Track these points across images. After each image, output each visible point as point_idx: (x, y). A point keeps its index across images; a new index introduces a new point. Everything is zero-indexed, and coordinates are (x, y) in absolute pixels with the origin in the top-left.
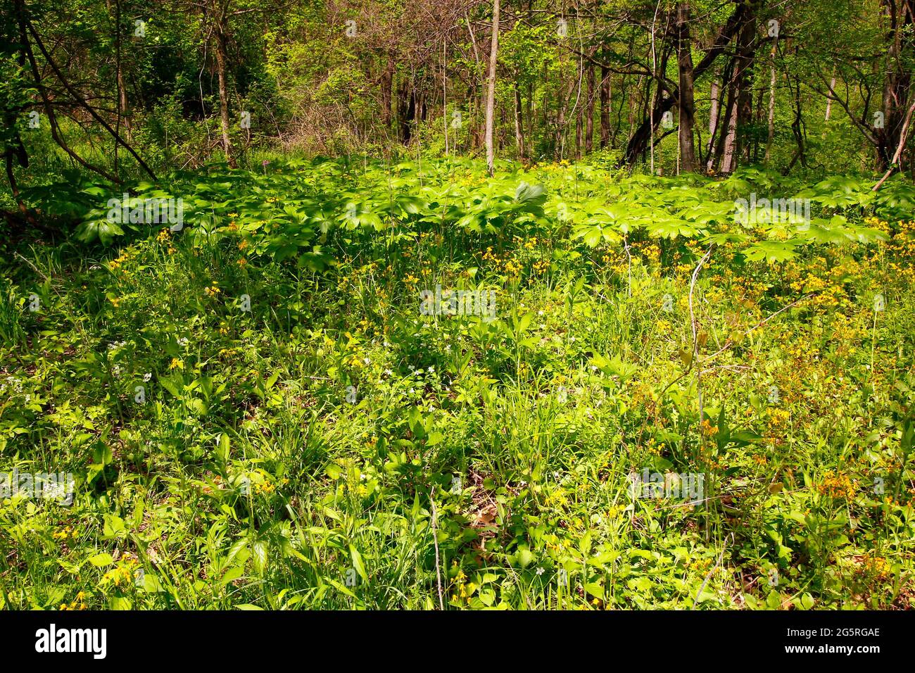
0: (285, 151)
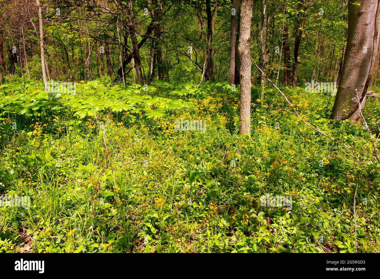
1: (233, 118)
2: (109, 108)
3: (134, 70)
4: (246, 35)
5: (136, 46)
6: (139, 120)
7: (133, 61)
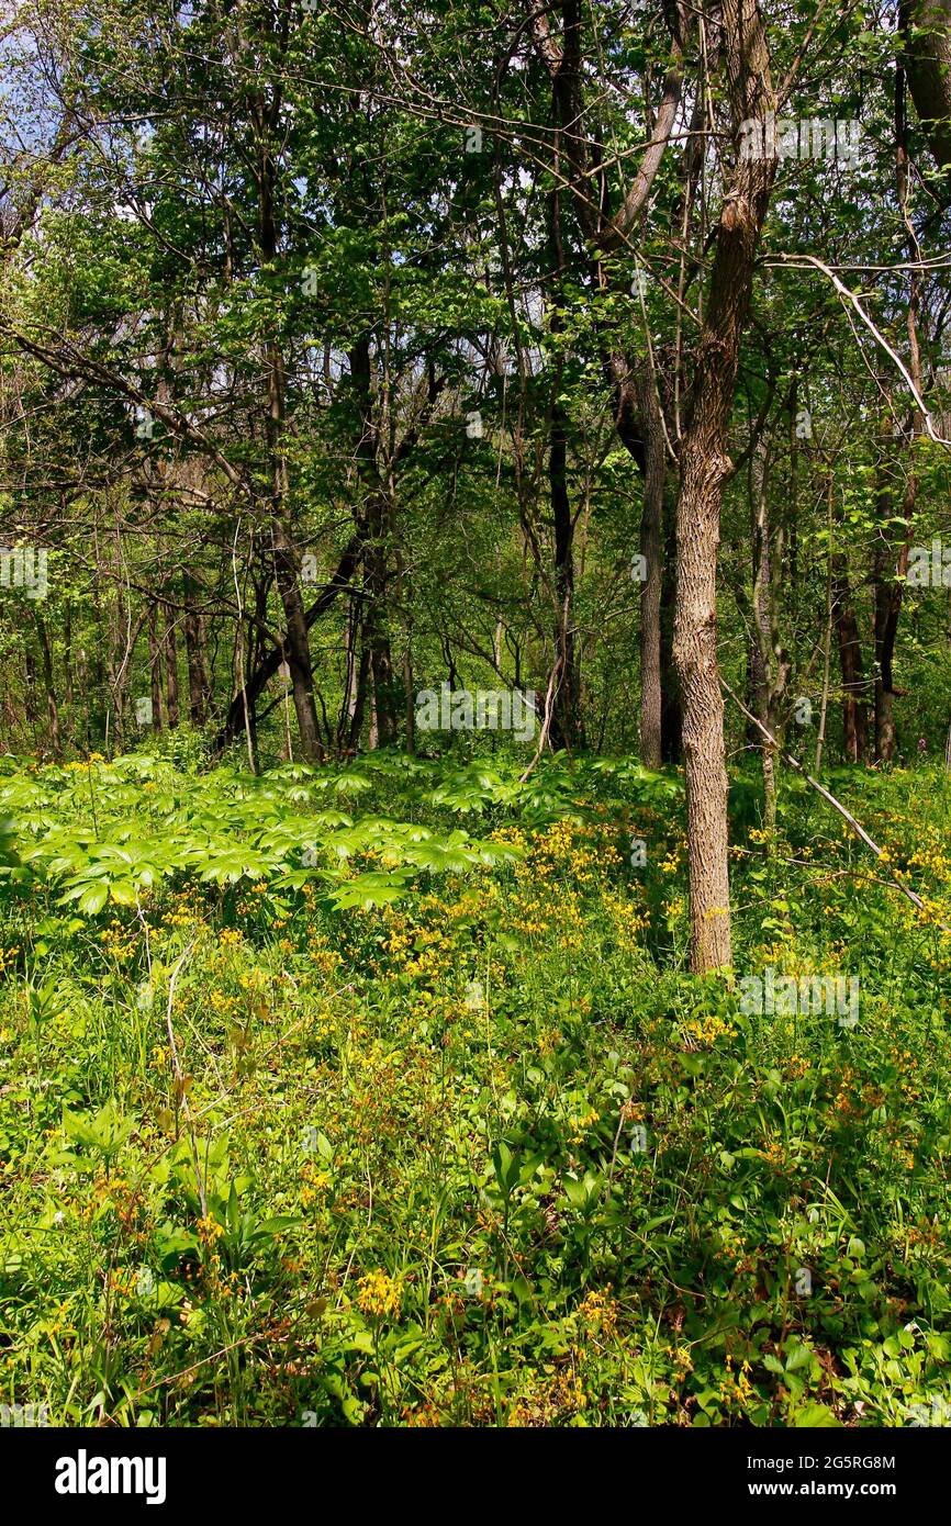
1: (663, 910)
2: (191, 868)
3: (287, 703)
4: (700, 604)
5: (300, 621)
6: (302, 913)
7: (284, 671)
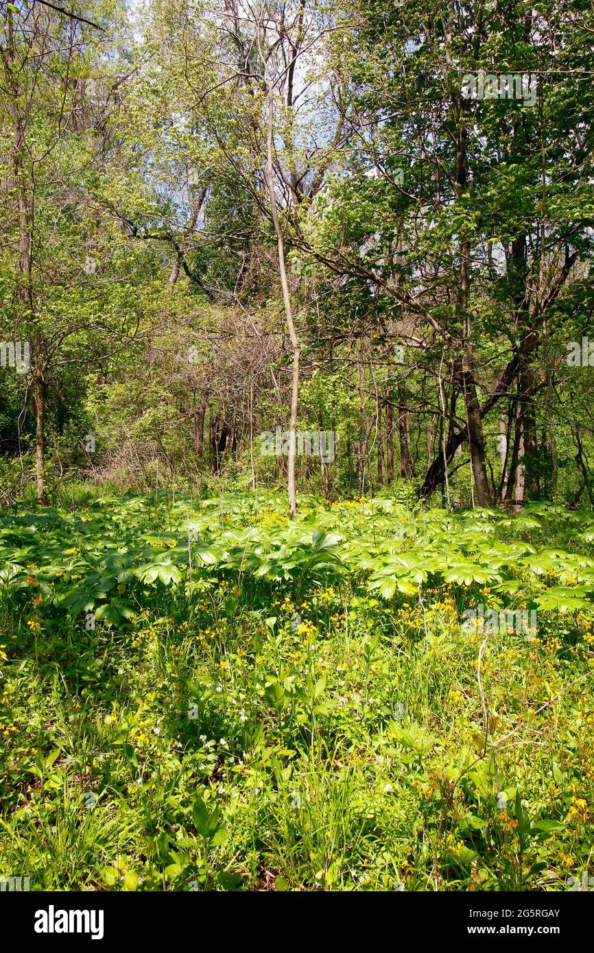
0: (98, 483)
2: (438, 574)
